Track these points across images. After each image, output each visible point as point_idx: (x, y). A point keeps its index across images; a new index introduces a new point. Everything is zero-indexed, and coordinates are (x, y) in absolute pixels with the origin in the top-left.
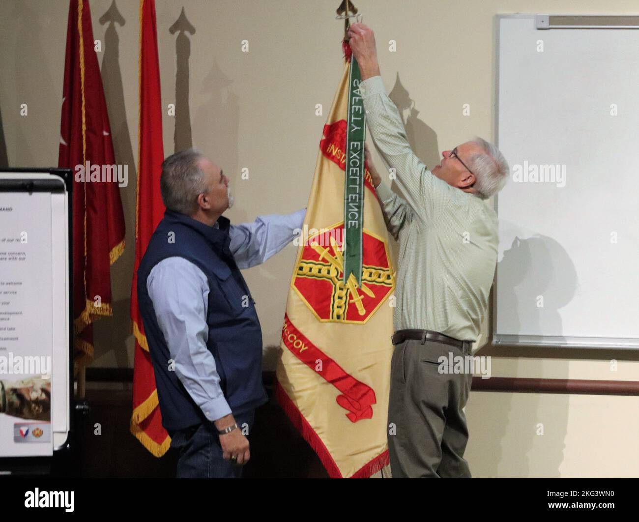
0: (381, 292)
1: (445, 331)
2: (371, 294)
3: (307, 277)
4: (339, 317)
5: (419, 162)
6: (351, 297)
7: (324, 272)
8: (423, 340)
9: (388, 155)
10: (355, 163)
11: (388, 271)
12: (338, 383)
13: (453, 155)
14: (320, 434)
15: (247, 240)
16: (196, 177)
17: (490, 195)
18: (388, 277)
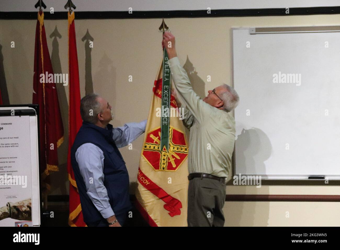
0: (183, 156)
1: (211, 173)
2: (178, 158)
3: (149, 150)
4: (163, 168)
5: (197, 96)
6: (169, 159)
7: (156, 148)
8: (202, 178)
9: (183, 93)
10: (166, 95)
11: (185, 147)
12: (165, 199)
13: (213, 92)
14: (156, 222)
15: (121, 135)
16: (96, 106)
17: (231, 110)
18: (186, 150)
